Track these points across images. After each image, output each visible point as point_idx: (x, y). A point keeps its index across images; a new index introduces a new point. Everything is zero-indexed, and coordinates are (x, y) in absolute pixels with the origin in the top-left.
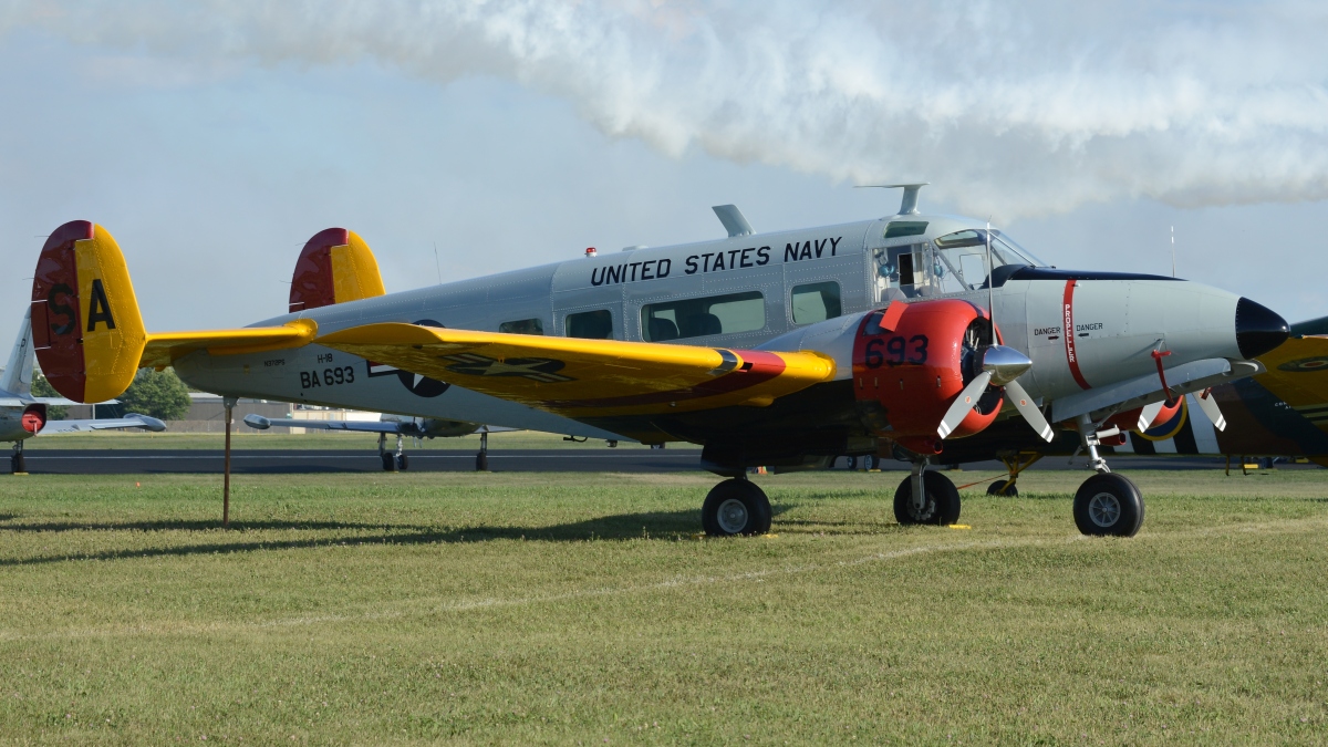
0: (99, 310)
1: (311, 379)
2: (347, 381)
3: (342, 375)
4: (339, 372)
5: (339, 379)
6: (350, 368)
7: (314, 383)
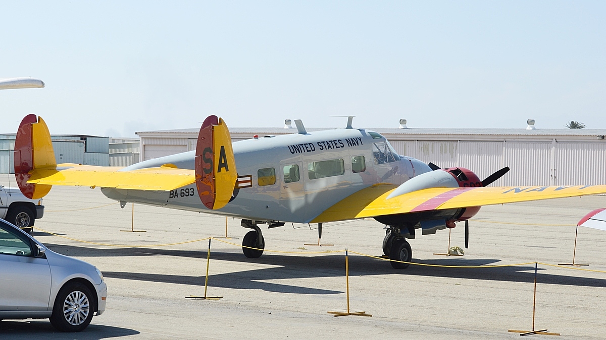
0: (223, 162)
1: (174, 194)
2: (191, 195)
3: (189, 192)
4: (187, 191)
5: (187, 194)
6: (193, 189)
7: (175, 196)
